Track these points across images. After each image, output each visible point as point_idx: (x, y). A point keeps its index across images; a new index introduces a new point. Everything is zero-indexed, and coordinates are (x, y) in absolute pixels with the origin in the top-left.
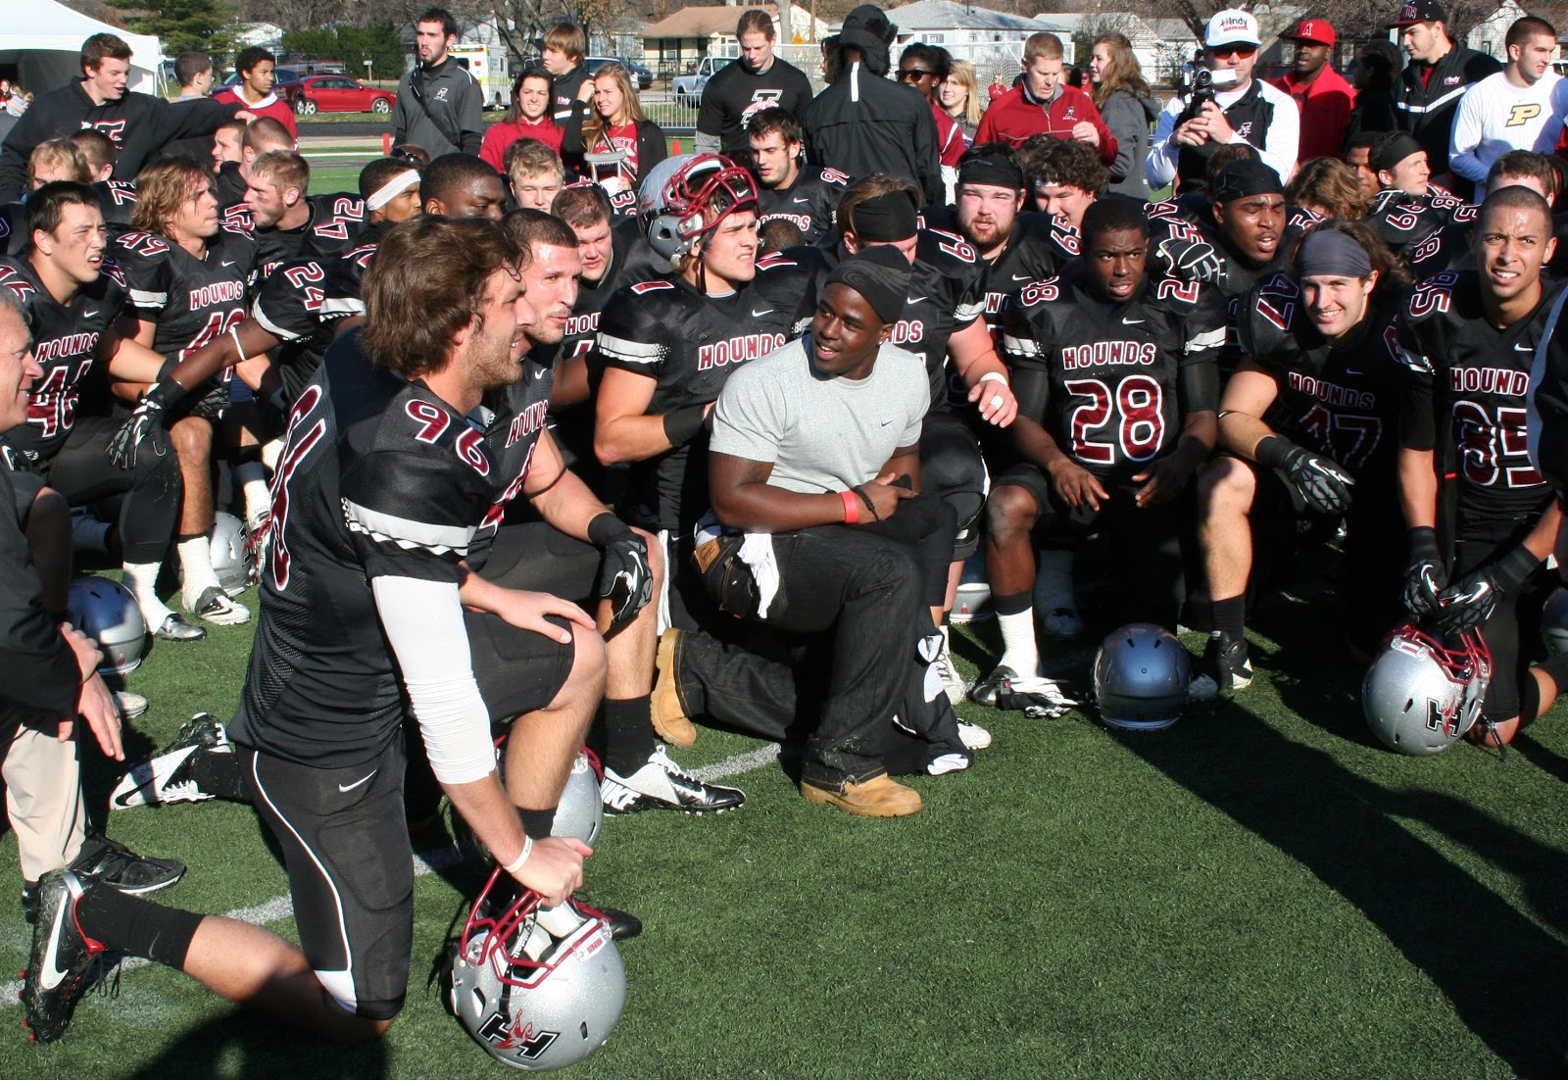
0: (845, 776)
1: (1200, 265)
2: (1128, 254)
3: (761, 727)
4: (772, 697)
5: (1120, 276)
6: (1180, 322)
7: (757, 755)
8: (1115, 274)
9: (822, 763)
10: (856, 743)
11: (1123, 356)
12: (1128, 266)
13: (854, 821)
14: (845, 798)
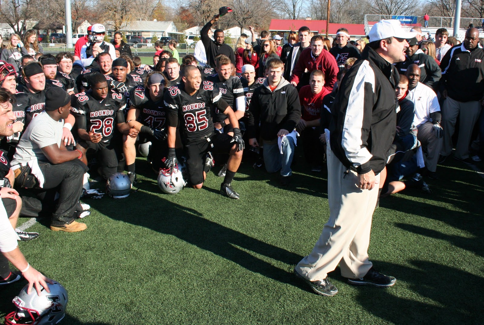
0: (65, 223)
1: (122, 89)
2: (104, 88)
3: (30, 215)
4: (33, 207)
5: (104, 93)
6: (118, 104)
7: (30, 221)
8: (102, 93)
9: (59, 221)
10: (68, 214)
11: (106, 113)
12: (105, 91)
13: (70, 234)
14: (67, 228)
